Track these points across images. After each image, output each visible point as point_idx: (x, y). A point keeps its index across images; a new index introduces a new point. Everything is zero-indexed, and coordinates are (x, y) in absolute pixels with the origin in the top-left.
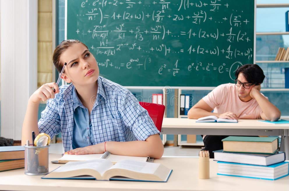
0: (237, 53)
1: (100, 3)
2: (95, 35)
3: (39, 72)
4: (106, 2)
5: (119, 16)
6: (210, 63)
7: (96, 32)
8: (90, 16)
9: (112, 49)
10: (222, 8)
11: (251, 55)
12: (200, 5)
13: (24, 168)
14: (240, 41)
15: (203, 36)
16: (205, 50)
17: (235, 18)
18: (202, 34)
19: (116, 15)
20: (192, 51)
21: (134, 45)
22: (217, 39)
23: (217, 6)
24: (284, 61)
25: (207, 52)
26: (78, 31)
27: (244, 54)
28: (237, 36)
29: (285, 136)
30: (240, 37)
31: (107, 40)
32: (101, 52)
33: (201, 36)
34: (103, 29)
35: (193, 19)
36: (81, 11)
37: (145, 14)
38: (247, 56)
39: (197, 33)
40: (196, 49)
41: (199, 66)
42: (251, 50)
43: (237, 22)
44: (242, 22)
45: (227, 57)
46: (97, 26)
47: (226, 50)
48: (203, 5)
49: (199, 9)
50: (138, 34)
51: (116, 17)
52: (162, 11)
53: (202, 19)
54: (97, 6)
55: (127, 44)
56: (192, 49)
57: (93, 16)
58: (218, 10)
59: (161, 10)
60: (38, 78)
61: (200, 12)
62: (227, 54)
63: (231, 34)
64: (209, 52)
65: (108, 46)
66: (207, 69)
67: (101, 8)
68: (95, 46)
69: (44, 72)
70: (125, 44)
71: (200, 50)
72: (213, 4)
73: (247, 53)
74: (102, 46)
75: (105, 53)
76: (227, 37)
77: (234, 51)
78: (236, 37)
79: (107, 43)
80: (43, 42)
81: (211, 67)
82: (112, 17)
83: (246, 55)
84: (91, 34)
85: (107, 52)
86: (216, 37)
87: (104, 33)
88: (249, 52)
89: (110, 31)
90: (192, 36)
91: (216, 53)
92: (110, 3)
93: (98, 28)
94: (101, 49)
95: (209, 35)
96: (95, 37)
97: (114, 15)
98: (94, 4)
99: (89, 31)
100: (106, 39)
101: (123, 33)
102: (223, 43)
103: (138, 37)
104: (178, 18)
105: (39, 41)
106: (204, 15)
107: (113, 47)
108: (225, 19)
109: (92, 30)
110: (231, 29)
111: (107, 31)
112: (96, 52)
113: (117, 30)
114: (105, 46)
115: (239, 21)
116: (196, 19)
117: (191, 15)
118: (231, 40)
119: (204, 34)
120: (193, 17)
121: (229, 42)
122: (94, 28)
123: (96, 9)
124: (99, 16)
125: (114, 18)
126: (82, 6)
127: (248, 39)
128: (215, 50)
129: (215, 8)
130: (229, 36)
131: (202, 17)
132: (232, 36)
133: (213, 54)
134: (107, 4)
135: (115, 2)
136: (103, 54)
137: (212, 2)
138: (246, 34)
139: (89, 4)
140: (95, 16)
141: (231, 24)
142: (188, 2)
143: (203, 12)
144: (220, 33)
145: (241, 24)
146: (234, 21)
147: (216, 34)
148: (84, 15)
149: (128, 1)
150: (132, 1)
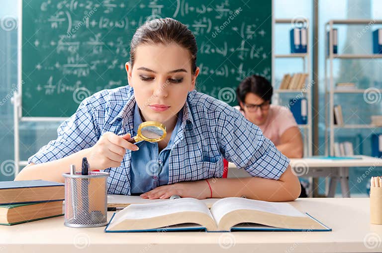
1: (67, 5)
2: (60, 49)
4: (76, 4)
5: (94, 23)
7: (62, 44)
8: (54, 22)
9: (85, 68)
11: (269, 77)
14: (255, 58)
16: (210, 70)
17: (248, 28)
19: (90, 20)
21: (115, 62)
23: (224, 12)
24: (290, 90)
25: (212, 72)
26: (37, 43)
28: (250, 51)
30: (255, 52)
31: (78, 56)
32: (69, 72)
33: (204, 51)
34: (72, 40)
35: (194, 29)
36: (41, 16)
37: (130, 21)
42: (269, 70)
44: (257, 33)
45: (238, 79)
46: (63, 37)
47: (236, 70)
48: (207, 11)
49: (202, 16)
50: (120, 48)
51: (90, 25)
53: (206, 29)
54: (64, 9)
55: (105, 61)
61: (202, 19)
62: (237, 75)
63: (242, 49)
64: (215, 73)
65: (80, 63)
68: (62, 63)
70: (102, 61)
71: (203, 70)
72: (220, 8)
73: (263, 73)
74: (71, 63)
75: (75, 72)
76: (238, 53)
77: (247, 72)
78: (249, 53)
79: (77, 59)
84: (56, 46)
85: (78, 72)
87: (74, 45)
88: (266, 72)
89: (81, 44)
91: (223, 74)
92: (81, 5)
94: (69, 68)
95: (215, 49)
96: (61, 51)
98: (59, 6)
99: (53, 43)
100: (76, 54)
101: (99, 46)
102: (233, 61)
103: (121, 50)
106: (207, 23)
107: (85, 65)
108: (235, 29)
109: (56, 42)
110: (243, 43)
111: (78, 43)
112: (62, 72)
113: (92, 42)
114: (75, 63)
115: (253, 32)
116: (197, 29)
117: (191, 23)
118: (244, 57)
119: (208, 49)
120: (194, 26)
121: (240, 59)
122: (59, 39)
123: (61, 13)
124: (67, 22)
125: (87, 26)
126: (43, 8)
127: (264, 56)
128: (222, 69)
129: (221, 15)
130: (240, 51)
131: (205, 26)
132: (244, 51)
133: (220, 76)
134: (78, 6)
135: (88, 4)
136: (72, 75)
137: (218, 6)
138: (262, 49)
139: (53, 6)
140: (60, 23)
141: (243, 36)
142: (187, 6)
143: (207, 19)
144: (229, 47)
145: (255, 36)
146: (247, 33)
147: (224, 48)
148: (45, 21)
149: (106, 4)
150: (111, 2)
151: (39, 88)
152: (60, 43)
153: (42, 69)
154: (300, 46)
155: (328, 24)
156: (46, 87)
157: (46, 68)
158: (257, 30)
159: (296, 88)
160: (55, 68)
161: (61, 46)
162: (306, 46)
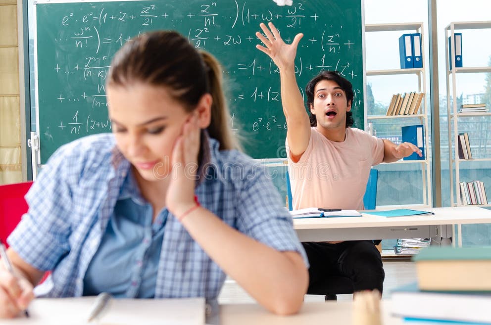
1: (95, 18)
4: (106, 15)
7: (90, 68)
8: (79, 40)
11: (360, 101)
12: (269, 18)
15: (276, 71)
17: (330, 38)
18: (274, 67)
19: (125, 37)
20: (258, 98)
22: (300, 74)
23: (298, 18)
26: (57, 68)
28: (334, 68)
29: (442, 238)
32: (99, 104)
33: (272, 71)
34: (102, 63)
36: (62, 33)
39: (266, 65)
40: (265, 94)
41: (271, 122)
42: (359, 92)
43: (333, 46)
48: (275, 18)
52: (204, 30)
54: (90, 23)
56: (258, 93)
57: (84, 41)
58: (300, 26)
59: (202, 27)
63: (323, 66)
66: (284, 127)
67: (98, 26)
68: (89, 93)
69: (7, 147)
71: (272, 96)
72: (292, 15)
74: (102, 93)
76: (317, 71)
80: (4, 96)
82: (117, 41)
84: (82, 71)
86: (298, 71)
87: (104, 69)
90: (257, 70)
92: (112, 17)
93: (92, 61)
96: (89, 78)
97: (121, 38)
98: (84, 20)
99: (78, 68)
104: (232, 40)
108: (313, 40)
109: (83, 65)
110: (323, 57)
115: (337, 44)
123: (88, 28)
124: (96, 39)
127: (352, 74)
129: (295, 24)
130: (320, 68)
134: (108, 17)
137: (288, 11)
138: (348, 65)
140: (87, 41)
141: (323, 49)
142: (248, 13)
144: (305, 65)
145: (339, 48)
146: (328, 44)
147: (299, 67)
148: (67, 40)
149: (145, 14)
150: (151, 12)
151: (62, 126)
152: (87, 66)
153: (66, 101)
154: (413, 57)
155: (449, 28)
157: (70, 100)
160: (81, 99)
161: (88, 71)
162: (421, 57)
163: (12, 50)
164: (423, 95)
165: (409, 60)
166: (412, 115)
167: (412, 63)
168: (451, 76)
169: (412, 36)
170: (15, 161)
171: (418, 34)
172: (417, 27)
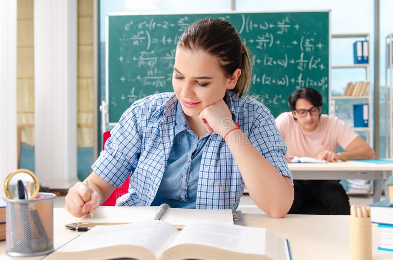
0: (309, 82)
1: (147, 26)
2: (141, 63)
3: (79, 111)
4: (154, 24)
5: (169, 40)
6: (278, 95)
7: (143, 59)
8: (136, 40)
9: (162, 80)
10: (292, 29)
11: (326, 86)
12: (265, 27)
13: (5, 240)
14: (313, 69)
15: (269, 63)
16: (272, 80)
17: (307, 41)
18: (268, 61)
19: (167, 38)
20: (256, 82)
22: (286, 66)
23: (285, 28)
24: (353, 97)
25: (274, 81)
26: (121, 59)
27: (317, 84)
28: (309, 62)
30: (313, 63)
31: (156, 69)
32: (148, 83)
33: (266, 63)
34: (151, 56)
35: (257, 44)
36: (125, 35)
38: (321, 87)
39: (262, 59)
40: (261, 79)
42: (326, 79)
43: (309, 47)
44: (315, 46)
46: (144, 53)
47: (296, 79)
48: (269, 27)
49: (264, 32)
51: (166, 42)
53: (268, 43)
54: (144, 28)
56: (257, 78)
57: (139, 40)
58: (286, 33)
60: (78, 118)
61: (265, 35)
62: (298, 84)
63: (302, 60)
64: (277, 82)
65: (157, 75)
66: (274, 102)
67: (149, 31)
68: (142, 76)
69: (85, 112)
71: (266, 80)
72: (281, 25)
73: (321, 82)
74: (150, 76)
75: (154, 83)
76: (298, 64)
77: (306, 81)
78: (308, 64)
79: (156, 72)
80: (83, 78)
81: (278, 100)
82: (161, 41)
83: (320, 84)
84: (137, 61)
85: (156, 83)
86: (284, 64)
87: (152, 60)
88: (323, 81)
89: (159, 58)
90: (256, 63)
91: (284, 83)
92: (159, 25)
93: (145, 55)
94: (148, 80)
95: (277, 61)
96: (142, 65)
97: (164, 39)
98: (140, 26)
99: (135, 59)
100: (154, 67)
102: (292, 71)
105: (78, 77)
106: (270, 39)
107: (163, 77)
108: (295, 43)
109: (138, 57)
110: (302, 55)
111: (156, 58)
112: (143, 83)
113: (168, 57)
114: (153, 76)
115: (311, 45)
116: (261, 44)
117: (255, 38)
118: (303, 68)
119: (271, 61)
120: (257, 41)
121: (300, 70)
122: (140, 55)
123: (142, 32)
124: (147, 40)
125: (164, 43)
126: (126, 28)
127: (322, 67)
128: (283, 79)
129: (283, 31)
130: (299, 62)
131: (268, 41)
132: (304, 63)
133: (281, 85)
134: (156, 25)
135: (165, 24)
136: (151, 85)
137: (279, 23)
138: (319, 60)
139: (135, 27)
140: (141, 41)
141: (302, 49)
142: (251, 23)
143: (269, 35)
144: (289, 59)
145: (313, 48)
146: (306, 46)
147: (285, 61)
148: (128, 40)
149: (180, 23)
150: (185, 22)
151: (123, 98)
152: (141, 58)
153: (126, 81)
154: (363, 57)
155: (388, 37)
156: (129, 96)
157: (129, 80)
158: (314, 43)
159: (359, 95)
160: (137, 80)
161: (142, 61)
162: (368, 57)
163: (89, 47)
164: (368, 83)
165: (360, 59)
166: (360, 97)
167: (362, 61)
168: (389, 70)
169: (362, 42)
170: (90, 121)
171: (366, 41)
172: (365, 36)
